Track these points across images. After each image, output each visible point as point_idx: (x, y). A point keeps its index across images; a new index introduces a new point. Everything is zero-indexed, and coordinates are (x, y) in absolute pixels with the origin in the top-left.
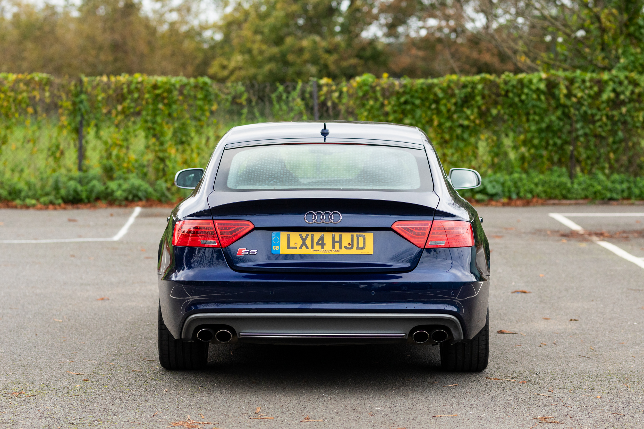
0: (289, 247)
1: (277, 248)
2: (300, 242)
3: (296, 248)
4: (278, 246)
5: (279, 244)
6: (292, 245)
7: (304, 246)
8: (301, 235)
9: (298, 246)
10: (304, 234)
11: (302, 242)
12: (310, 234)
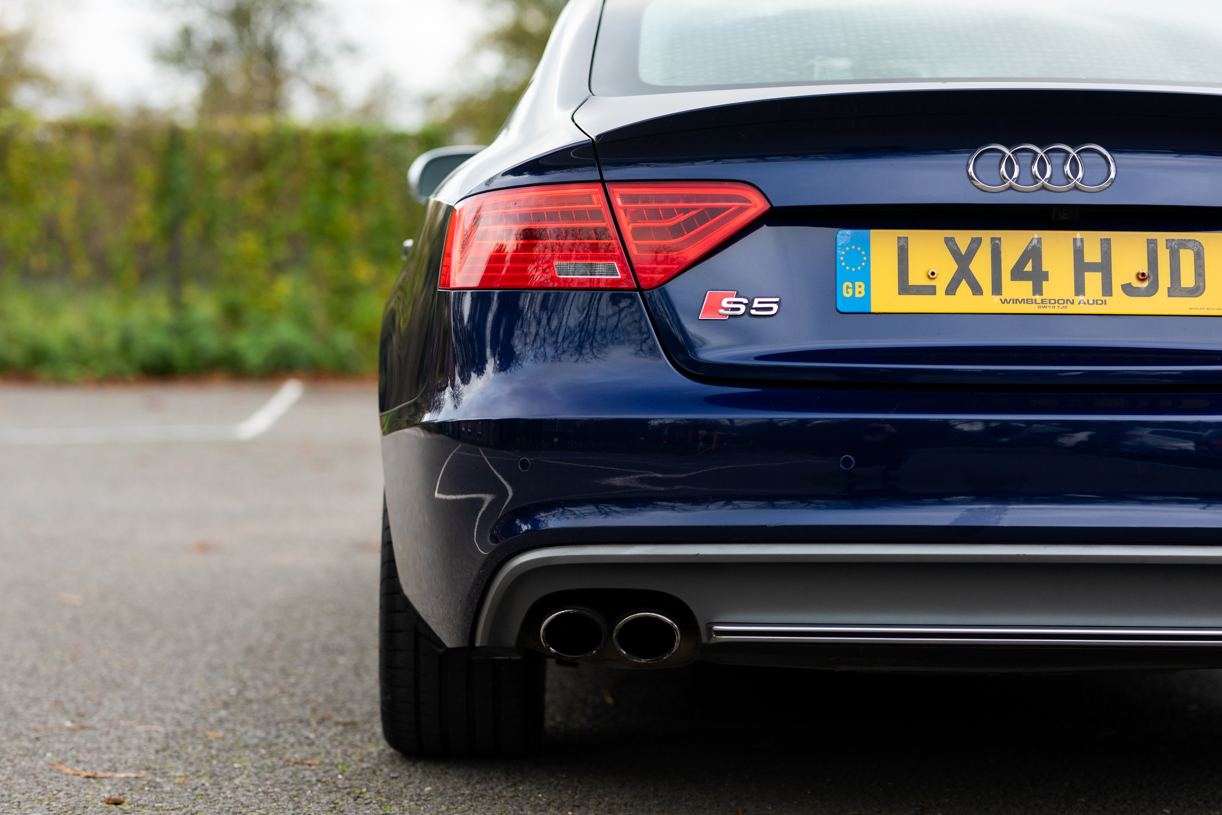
0: (905, 288)
1: (860, 290)
2: (948, 268)
3: (931, 290)
4: (863, 285)
5: (865, 277)
6: (916, 278)
7: (964, 284)
8: (949, 242)
9: (942, 284)
10: (963, 238)
11: (955, 267)
12: (986, 235)
